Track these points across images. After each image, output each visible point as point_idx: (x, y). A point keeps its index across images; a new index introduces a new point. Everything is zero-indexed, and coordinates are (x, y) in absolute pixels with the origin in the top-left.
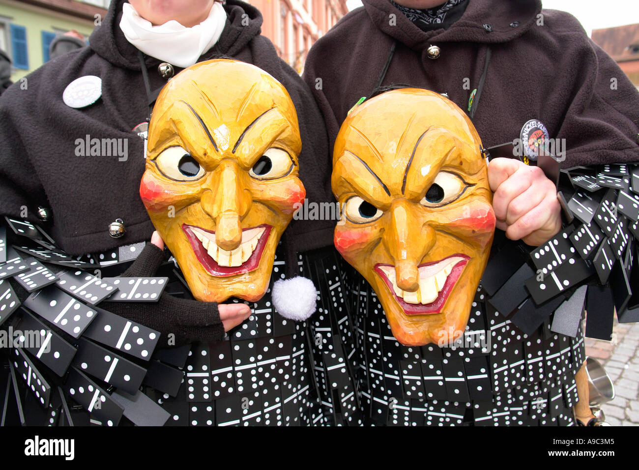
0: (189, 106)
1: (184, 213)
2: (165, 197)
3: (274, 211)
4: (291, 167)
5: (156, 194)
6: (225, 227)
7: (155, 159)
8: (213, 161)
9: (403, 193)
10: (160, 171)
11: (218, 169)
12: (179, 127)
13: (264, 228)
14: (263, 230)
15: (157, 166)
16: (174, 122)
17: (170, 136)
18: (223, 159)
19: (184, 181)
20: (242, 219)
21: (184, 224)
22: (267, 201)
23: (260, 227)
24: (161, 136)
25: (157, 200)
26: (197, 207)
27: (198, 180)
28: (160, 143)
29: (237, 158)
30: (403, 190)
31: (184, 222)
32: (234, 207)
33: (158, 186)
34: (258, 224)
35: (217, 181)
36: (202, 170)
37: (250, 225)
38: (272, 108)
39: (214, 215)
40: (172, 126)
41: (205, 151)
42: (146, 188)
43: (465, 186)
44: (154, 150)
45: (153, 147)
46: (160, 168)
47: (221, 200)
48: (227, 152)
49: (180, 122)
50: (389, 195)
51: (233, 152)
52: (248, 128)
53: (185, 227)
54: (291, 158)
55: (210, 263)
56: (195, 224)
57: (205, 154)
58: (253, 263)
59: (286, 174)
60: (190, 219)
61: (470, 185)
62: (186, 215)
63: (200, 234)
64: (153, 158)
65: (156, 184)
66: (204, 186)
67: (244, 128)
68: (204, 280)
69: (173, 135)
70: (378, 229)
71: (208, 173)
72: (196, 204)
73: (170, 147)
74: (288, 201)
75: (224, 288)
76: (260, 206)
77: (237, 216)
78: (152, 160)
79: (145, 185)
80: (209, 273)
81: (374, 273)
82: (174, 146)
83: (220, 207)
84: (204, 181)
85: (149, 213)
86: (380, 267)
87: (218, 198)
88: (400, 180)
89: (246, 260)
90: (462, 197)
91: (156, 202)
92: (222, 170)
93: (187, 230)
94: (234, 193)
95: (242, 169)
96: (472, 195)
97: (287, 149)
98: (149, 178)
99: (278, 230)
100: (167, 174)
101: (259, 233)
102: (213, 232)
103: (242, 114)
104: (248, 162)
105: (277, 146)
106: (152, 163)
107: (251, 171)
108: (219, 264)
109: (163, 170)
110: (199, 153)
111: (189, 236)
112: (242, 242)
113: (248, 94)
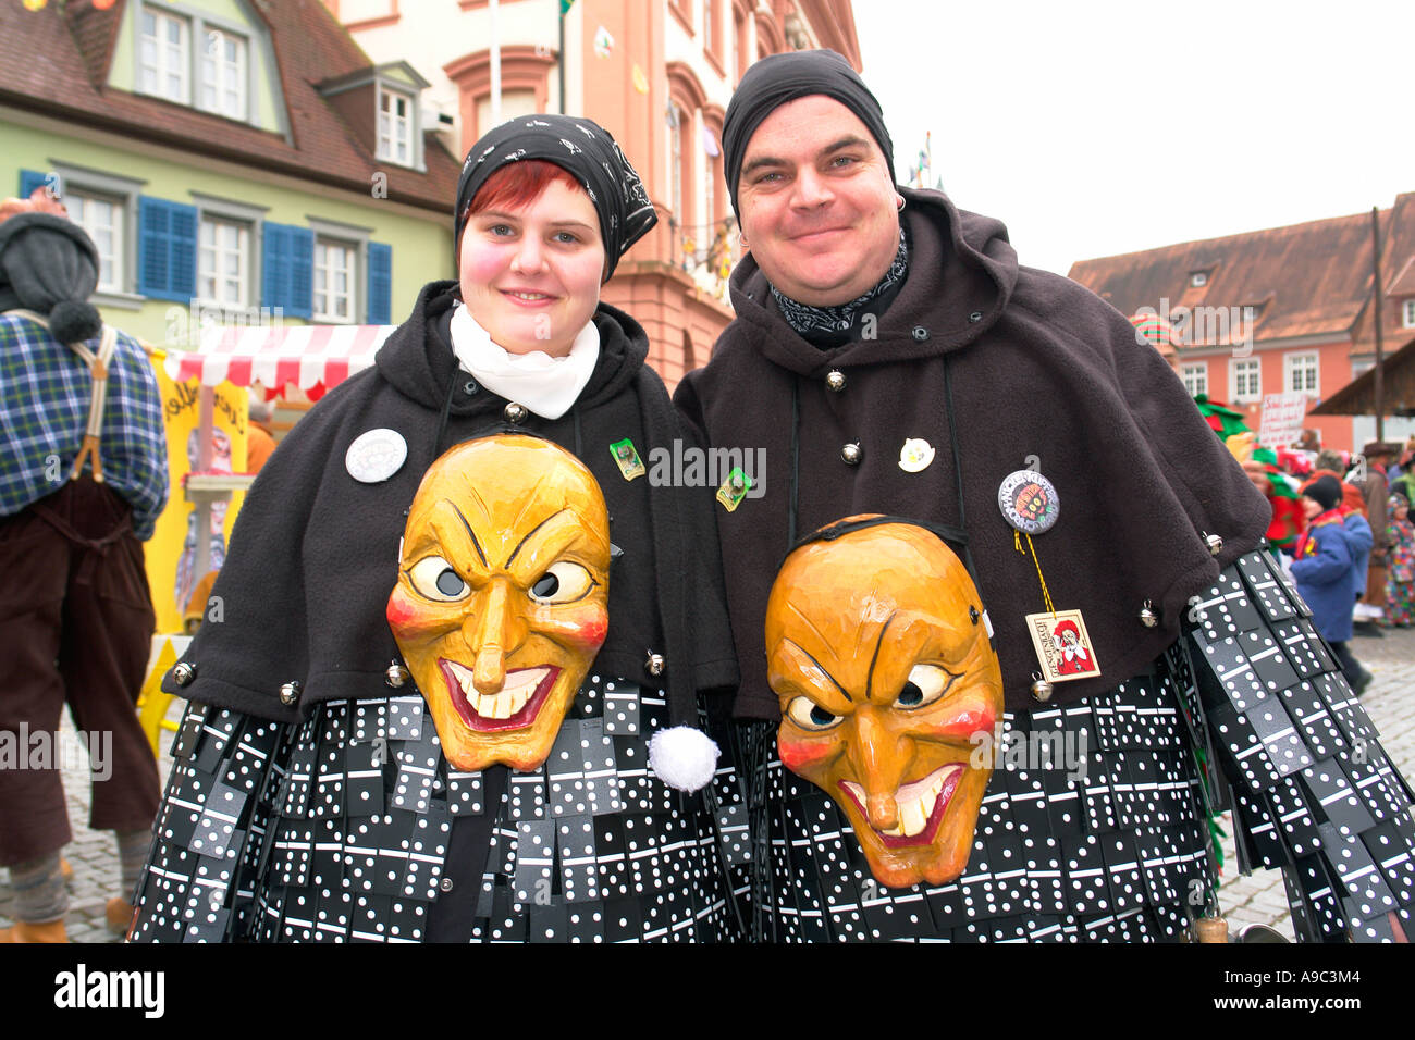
0: (455, 507)
1: (441, 644)
2: (417, 621)
3: (562, 647)
4: (590, 587)
5: (406, 617)
6: (483, 664)
7: (409, 570)
8: (480, 578)
9: (868, 697)
10: (414, 586)
11: (486, 590)
12: (440, 534)
13: (549, 670)
14: (546, 672)
15: (411, 580)
16: (434, 527)
17: (429, 544)
18: (493, 576)
19: (443, 601)
20: (507, 655)
21: (441, 658)
22: (551, 633)
23: (541, 667)
24: (418, 544)
25: (407, 624)
26: (457, 635)
27: (461, 600)
28: (415, 552)
29: (511, 576)
30: (868, 693)
31: (441, 655)
32: (497, 639)
33: (409, 607)
34: (537, 664)
35: (482, 605)
36: (467, 589)
37: (524, 664)
38: (564, 509)
39: (475, 648)
40: (431, 530)
41: (470, 565)
42: (393, 608)
43: (950, 677)
44: (409, 559)
45: (408, 555)
46: (415, 583)
47: (483, 631)
48: (498, 568)
49: (441, 528)
50: (850, 700)
51: (507, 568)
52: (527, 537)
53: (442, 661)
54: (591, 575)
55: (468, 712)
56: (454, 659)
57: (469, 571)
58: (528, 716)
59: (581, 598)
60: (448, 651)
61: (957, 676)
62: (443, 646)
63: (459, 672)
64: (406, 569)
65: (407, 604)
66: (467, 610)
67: (522, 537)
68: (461, 735)
69: (433, 542)
70: (839, 740)
71: (474, 593)
72: (456, 632)
73: (428, 556)
74: (579, 635)
75: (487, 748)
76: (542, 640)
77: (501, 652)
78: (406, 572)
79: (393, 604)
80: (466, 726)
81: (839, 790)
82: (433, 556)
83: (481, 638)
84: (468, 604)
85: (397, 639)
86: (846, 783)
87: (480, 627)
88: (863, 682)
89: (516, 710)
90: (946, 695)
91: (405, 627)
92: (489, 592)
93: (444, 666)
94: (500, 623)
95: (517, 590)
96: (960, 689)
97: (583, 562)
98: (400, 594)
99: (571, 674)
100: (423, 592)
101: (540, 675)
102: (471, 670)
103: (520, 519)
104: (523, 581)
105: (568, 559)
106: (405, 574)
107: (531, 592)
108: (480, 714)
109: (418, 586)
110: (462, 568)
111: (445, 675)
112: (506, 687)
113: (532, 491)
